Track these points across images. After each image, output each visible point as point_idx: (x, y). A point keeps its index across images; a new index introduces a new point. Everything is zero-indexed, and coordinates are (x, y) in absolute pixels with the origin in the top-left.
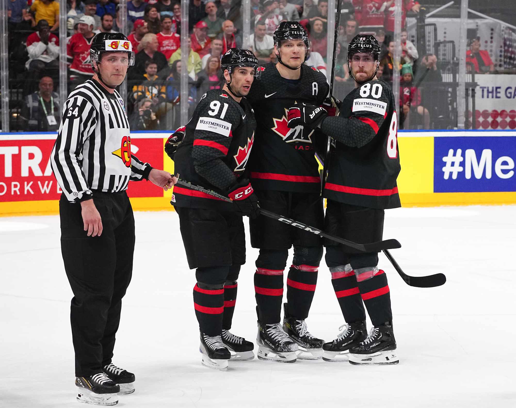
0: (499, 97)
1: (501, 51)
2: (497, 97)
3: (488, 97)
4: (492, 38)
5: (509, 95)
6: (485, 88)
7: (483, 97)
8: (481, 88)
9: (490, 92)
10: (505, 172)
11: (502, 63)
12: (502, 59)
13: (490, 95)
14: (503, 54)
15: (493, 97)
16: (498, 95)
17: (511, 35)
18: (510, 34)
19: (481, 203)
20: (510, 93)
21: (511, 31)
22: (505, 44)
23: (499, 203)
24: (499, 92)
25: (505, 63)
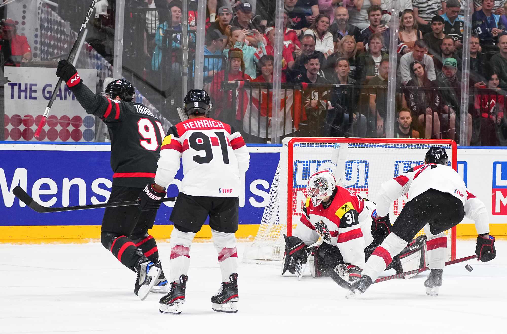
0: (35, 98)
1: (36, 36)
2: (31, 98)
3: (19, 97)
4: (24, 17)
5: (48, 95)
6: (16, 84)
7: (13, 97)
8: (10, 84)
9: (23, 91)
10: (45, 198)
11: (38, 52)
12: (38, 46)
13: (23, 94)
14: (39, 39)
15: (26, 98)
16: (34, 95)
17: (51, 15)
18: (48, 13)
19: (12, 240)
20: (49, 92)
21: (50, 9)
22: (42, 26)
23: (37, 240)
24: (35, 91)
25: (42, 51)
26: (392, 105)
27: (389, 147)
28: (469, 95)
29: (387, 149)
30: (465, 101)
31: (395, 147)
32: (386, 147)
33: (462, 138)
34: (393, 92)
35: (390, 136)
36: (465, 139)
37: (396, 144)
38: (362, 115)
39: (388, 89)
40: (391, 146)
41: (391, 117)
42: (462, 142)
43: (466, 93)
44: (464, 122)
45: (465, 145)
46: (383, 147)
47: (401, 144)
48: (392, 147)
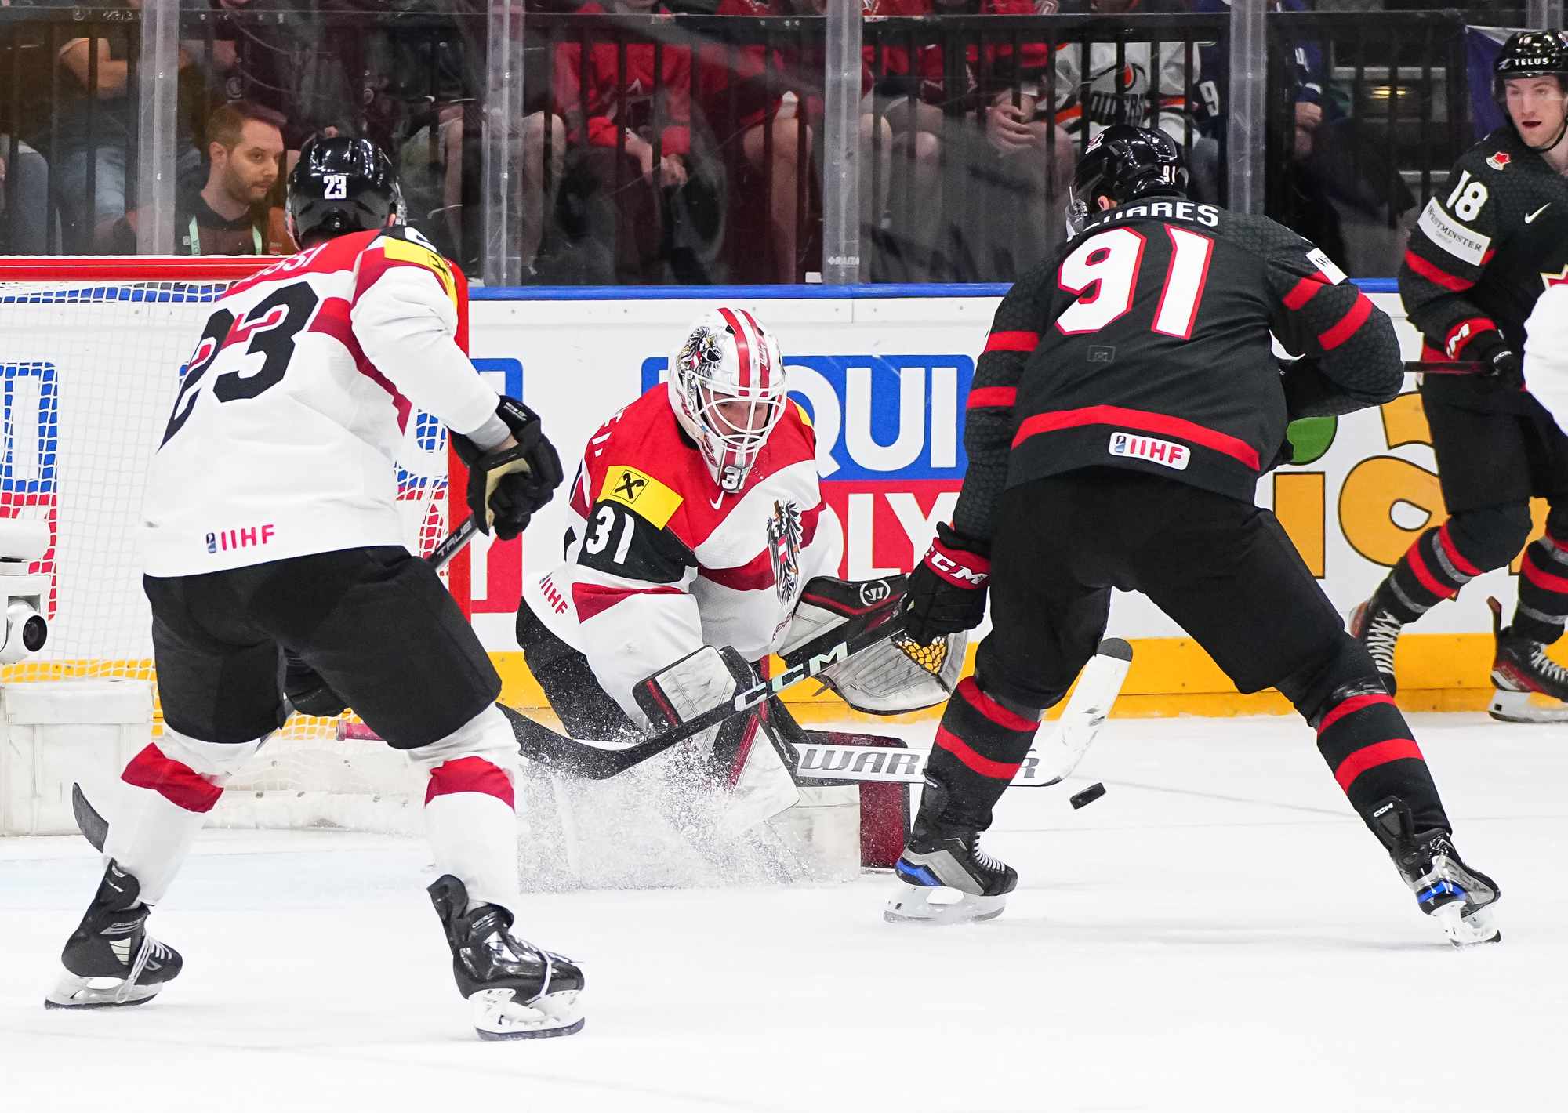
26: (165, 101)
27: (151, 298)
28: (526, 46)
29: (143, 305)
30: (507, 76)
31: (178, 299)
32: (137, 298)
33: (496, 250)
34: (166, 37)
35: (156, 244)
36: (510, 253)
37: (183, 283)
38: (24, 148)
39: (144, 23)
40: (159, 291)
41: (157, 154)
42: (496, 267)
43: (513, 38)
44: (506, 176)
45: (510, 282)
46: (124, 296)
47: (206, 283)
48: (164, 298)
